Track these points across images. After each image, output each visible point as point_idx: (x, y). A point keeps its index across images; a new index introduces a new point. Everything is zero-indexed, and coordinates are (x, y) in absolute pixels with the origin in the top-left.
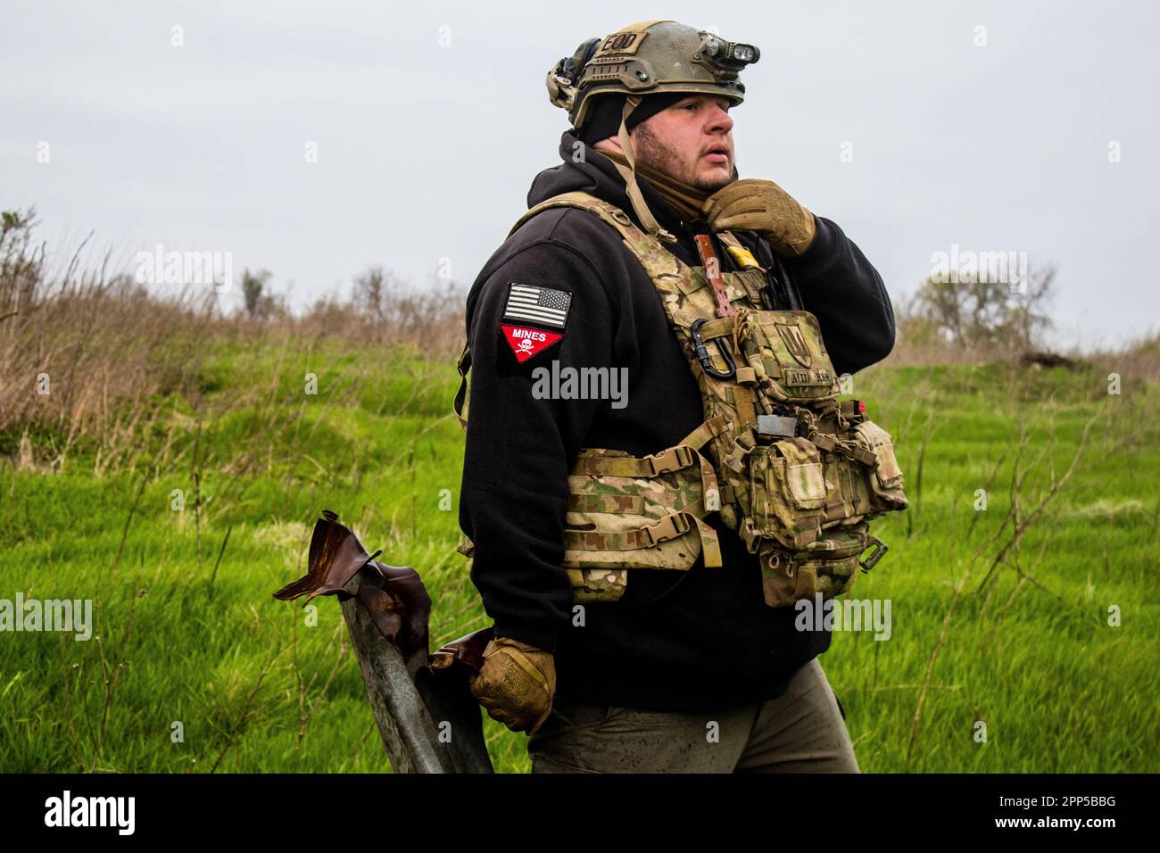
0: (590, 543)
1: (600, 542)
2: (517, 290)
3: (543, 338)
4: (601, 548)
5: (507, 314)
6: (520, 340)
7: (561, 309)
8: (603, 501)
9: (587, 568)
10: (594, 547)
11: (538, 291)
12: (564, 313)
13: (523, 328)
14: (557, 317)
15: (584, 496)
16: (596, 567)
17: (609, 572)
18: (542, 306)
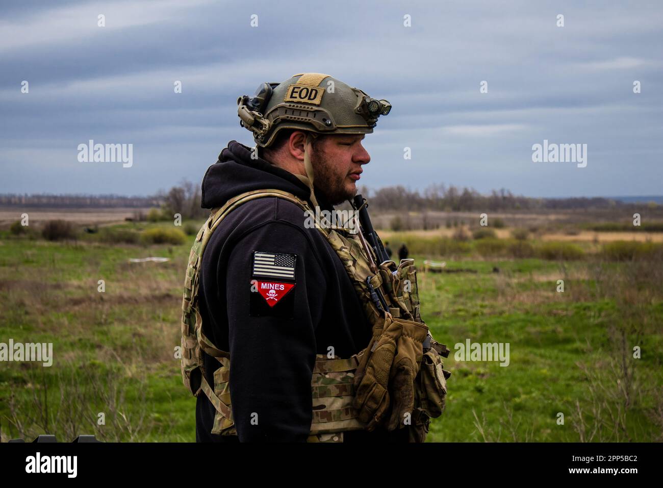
0: (322, 418)
1: (328, 416)
2: (259, 256)
3: (282, 287)
4: (330, 420)
5: (255, 273)
6: (268, 291)
7: (291, 267)
8: (329, 389)
9: (321, 434)
10: (325, 420)
11: (274, 256)
12: (293, 269)
13: (267, 283)
14: (288, 272)
15: (316, 388)
16: (326, 432)
17: (334, 435)
18: (277, 265)
